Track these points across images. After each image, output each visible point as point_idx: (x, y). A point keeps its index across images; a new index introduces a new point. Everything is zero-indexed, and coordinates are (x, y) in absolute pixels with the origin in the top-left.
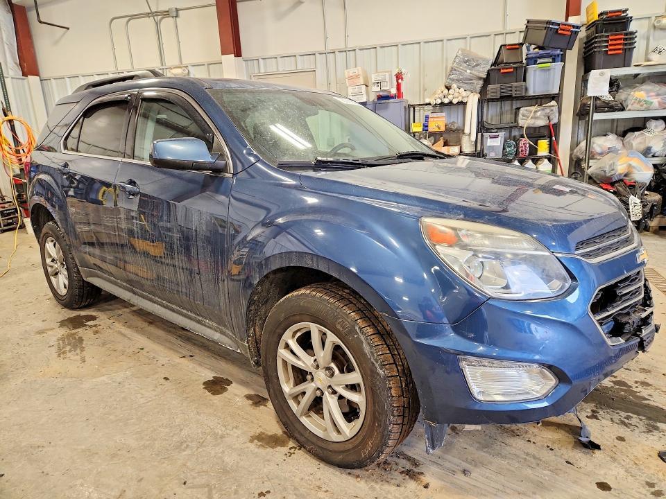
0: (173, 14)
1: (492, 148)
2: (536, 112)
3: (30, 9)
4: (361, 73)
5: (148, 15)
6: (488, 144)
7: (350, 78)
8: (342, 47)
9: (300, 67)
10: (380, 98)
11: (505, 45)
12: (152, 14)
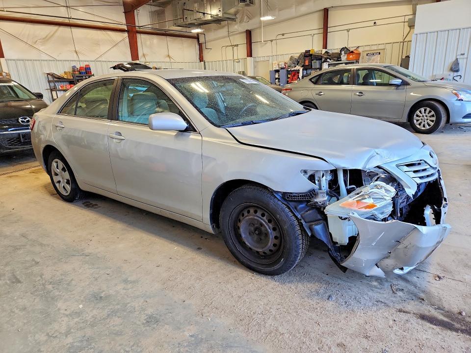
0: (237, 45)
3: (203, 43)
4: (277, 62)
7: (274, 64)
9: (266, 60)
12: (232, 46)
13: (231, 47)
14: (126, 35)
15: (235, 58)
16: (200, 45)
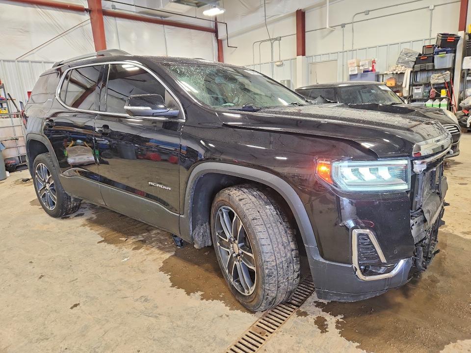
0: (279, 39)
1: (417, 94)
2: (438, 76)
3: (224, 40)
4: (355, 62)
5: (268, 40)
6: (415, 92)
7: (350, 64)
8: (351, 49)
9: (331, 59)
10: (365, 72)
11: (425, 46)
12: (270, 40)
13: (269, 43)
14: (86, 17)
15: (276, 59)
16: (220, 43)
